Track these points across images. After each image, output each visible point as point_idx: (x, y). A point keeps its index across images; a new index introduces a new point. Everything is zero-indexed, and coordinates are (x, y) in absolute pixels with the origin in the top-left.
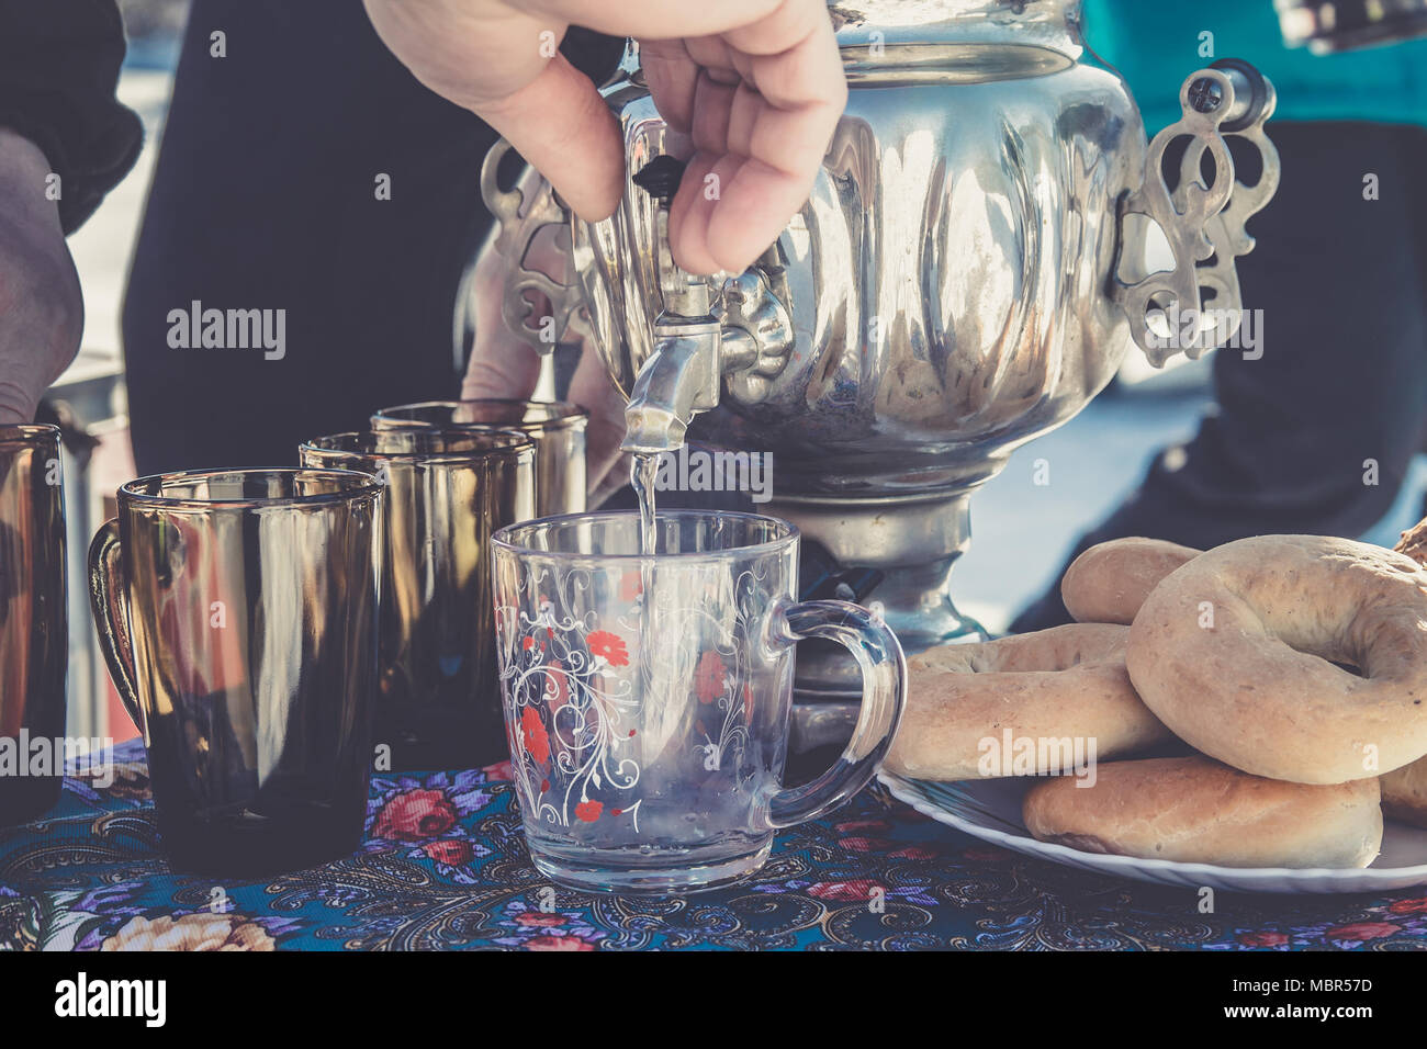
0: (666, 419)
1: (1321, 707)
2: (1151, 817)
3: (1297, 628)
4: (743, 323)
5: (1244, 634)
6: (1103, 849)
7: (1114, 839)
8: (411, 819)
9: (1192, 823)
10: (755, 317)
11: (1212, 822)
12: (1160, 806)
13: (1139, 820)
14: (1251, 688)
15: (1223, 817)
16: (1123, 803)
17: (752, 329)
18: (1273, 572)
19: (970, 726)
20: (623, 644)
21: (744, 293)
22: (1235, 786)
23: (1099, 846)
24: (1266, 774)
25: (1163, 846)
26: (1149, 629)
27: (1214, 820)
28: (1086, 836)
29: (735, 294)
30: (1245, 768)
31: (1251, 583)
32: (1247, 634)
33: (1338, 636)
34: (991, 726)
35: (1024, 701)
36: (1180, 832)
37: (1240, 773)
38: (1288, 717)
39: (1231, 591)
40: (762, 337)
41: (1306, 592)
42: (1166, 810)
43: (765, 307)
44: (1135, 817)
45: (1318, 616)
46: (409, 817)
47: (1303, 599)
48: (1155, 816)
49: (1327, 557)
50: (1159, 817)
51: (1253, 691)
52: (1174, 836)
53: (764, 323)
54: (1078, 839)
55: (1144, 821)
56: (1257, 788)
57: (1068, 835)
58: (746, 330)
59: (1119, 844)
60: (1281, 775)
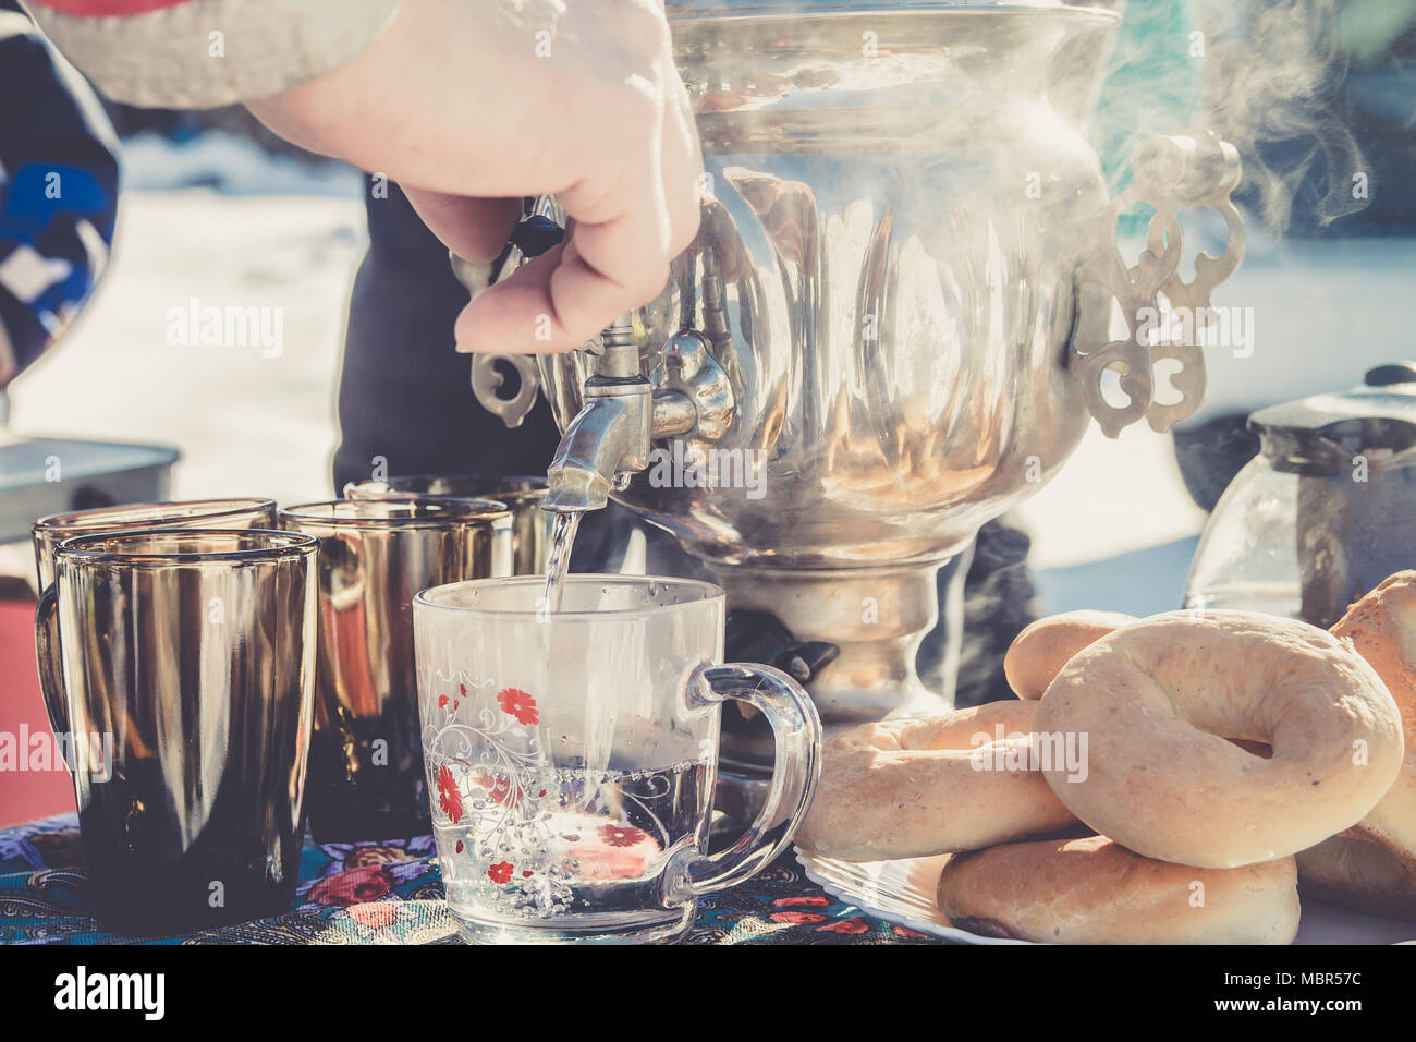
0: (586, 478)
1: (1214, 789)
2: (1047, 900)
3: (1206, 706)
4: (682, 387)
5: (1145, 713)
6: (1005, 933)
7: (1013, 923)
8: (347, 886)
9: (1090, 907)
10: (694, 382)
11: (1109, 906)
12: (1058, 889)
13: (1036, 903)
14: (1144, 769)
15: (1121, 901)
16: (1022, 886)
17: (690, 391)
18: (1183, 649)
19: (876, 805)
20: (533, 703)
21: (683, 357)
22: (1133, 868)
23: (1001, 930)
24: (1160, 857)
25: (1061, 930)
26: (1051, 708)
27: (1112, 904)
28: (987, 919)
29: (674, 357)
30: (1140, 850)
31: (1160, 660)
32: (1149, 712)
33: (1249, 714)
34: (896, 805)
35: (930, 780)
36: (1076, 916)
37: (1138, 856)
38: (1179, 799)
39: (1139, 667)
40: (702, 400)
41: (1217, 668)
42: (1063, 894)
43: (704, 372)
44: (1033, 900)
45: (1229, 693)
46: (345, 884)
47: (1214, 677)
48: (1052, 899)
49: (1238, 633)
50: (1056, 900)
51: (1146, 772)
52: (1072, 920)
53: (703, 387)
54: (982, 923)
55: (1041, 904)
56: (1155, 871)
57: (972, 918)
58: (685, 395)
59: (1017, 927)
60: (1175, 859)
